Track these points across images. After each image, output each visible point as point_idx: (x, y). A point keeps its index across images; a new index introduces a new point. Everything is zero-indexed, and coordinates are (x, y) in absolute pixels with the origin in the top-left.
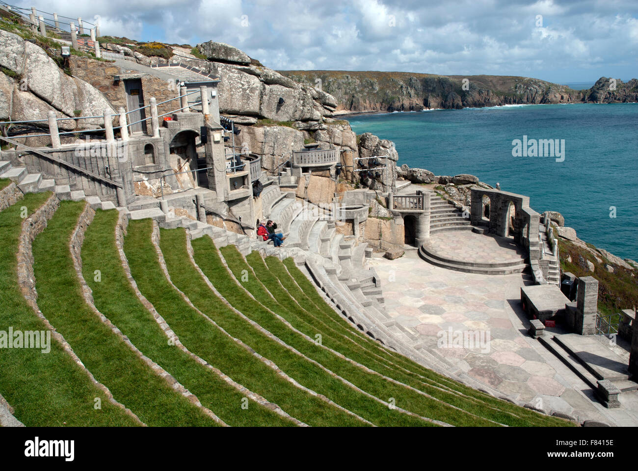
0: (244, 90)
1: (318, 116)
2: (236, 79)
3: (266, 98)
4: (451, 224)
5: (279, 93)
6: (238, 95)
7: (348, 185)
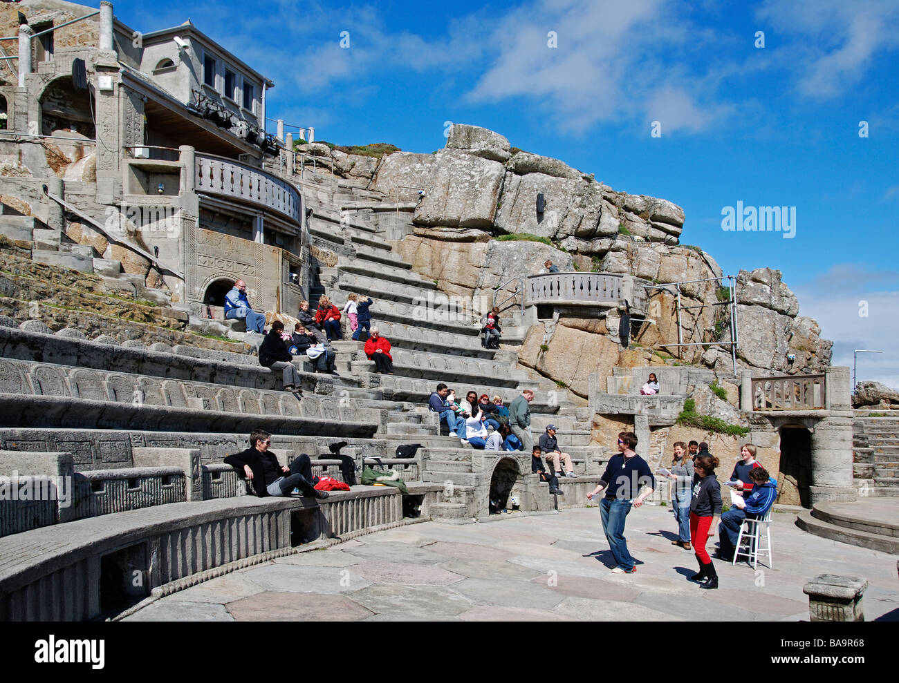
0: (472, 184)
1: (611, 224)
2: (464, 169)
3: (509, 197)
5: (536, 186)
6: (457, 193)
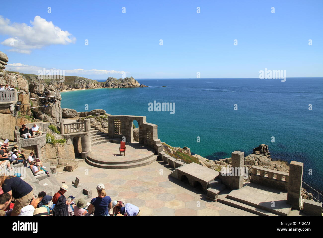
4: (98, 140)
7: (27, 119)
